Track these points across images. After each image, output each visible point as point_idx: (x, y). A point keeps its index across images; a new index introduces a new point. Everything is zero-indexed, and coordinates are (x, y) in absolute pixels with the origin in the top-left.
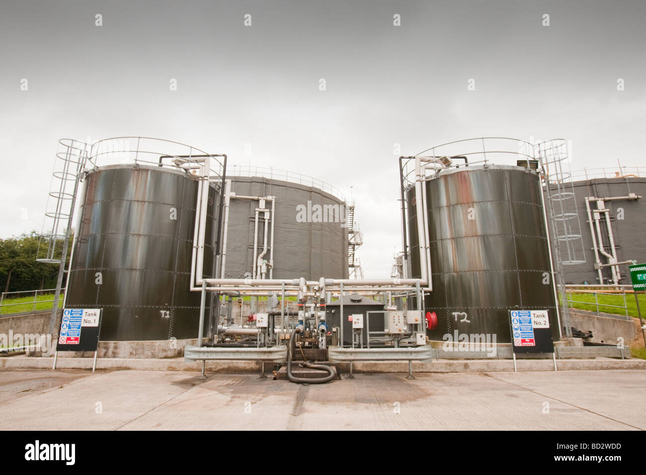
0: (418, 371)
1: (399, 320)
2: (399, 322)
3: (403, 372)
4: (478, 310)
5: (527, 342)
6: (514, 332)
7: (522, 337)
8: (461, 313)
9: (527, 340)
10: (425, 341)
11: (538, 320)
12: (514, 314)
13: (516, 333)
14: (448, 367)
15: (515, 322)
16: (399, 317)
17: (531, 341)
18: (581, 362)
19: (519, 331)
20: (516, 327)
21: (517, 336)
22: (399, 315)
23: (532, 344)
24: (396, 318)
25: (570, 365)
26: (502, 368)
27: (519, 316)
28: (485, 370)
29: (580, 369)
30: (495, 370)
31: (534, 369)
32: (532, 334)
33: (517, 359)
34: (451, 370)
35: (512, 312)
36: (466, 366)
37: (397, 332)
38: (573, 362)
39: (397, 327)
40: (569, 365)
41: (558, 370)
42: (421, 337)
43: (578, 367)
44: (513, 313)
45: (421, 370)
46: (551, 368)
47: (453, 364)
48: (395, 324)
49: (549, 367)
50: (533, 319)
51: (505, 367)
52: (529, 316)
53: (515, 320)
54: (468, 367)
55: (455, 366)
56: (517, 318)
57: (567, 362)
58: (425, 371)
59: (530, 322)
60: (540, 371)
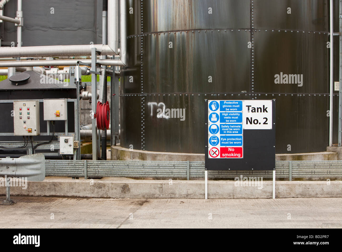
0: (47, 194)
1: (29, 114)
2: (29, 118)
3: (24, 196)
4: (181, 97)
5: (230, 152)
6: (210, 135)
7: (221, 145)
8: (158, 103)
9: (230, 149)
10: (72, 147)
11: (255, 116)
12: (213, 107)
13: (214, 138)
14: (96, 190)
15: (212, 119)
16: (28, 109)
17: (237, 150)
18: (320, 184)
19: (218, 135)
20: (214, 127)
21: (214, 143)
22: (28, 106)
23: (239, 155)
24: (25, 111)
25: (301, 190)
26: (184, 192)
27: (222, 109)
28: (156, 196)
29: (316, 196)
30: (173, 196)
31: (239, 196)
32: (240, 139)
33: (210, 179)
34: (101, 194)
35: (210, 101)
36: (125, 188)
37: (26, 134)
38: (305, 185)
39: (25, 125)
40: (299, 190)
41: (277, 197)
42: (66, 141)
43: (313, 194)
44: (211, 103)
45: (53, 193)
46: (268, 194)
47: (104, 185)
48: (22, 121)
49: (265, 192)
50: (246, 114)
51: (190, 192)
52: (240, 109)
53: (214, 116)
54: (129, 190)
55: (107, 188)
56: (218, 112)
57: (294, 185)
58: (58, 194)
59: (240, 120)
60: (249, 198)
